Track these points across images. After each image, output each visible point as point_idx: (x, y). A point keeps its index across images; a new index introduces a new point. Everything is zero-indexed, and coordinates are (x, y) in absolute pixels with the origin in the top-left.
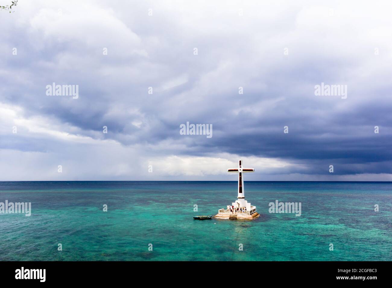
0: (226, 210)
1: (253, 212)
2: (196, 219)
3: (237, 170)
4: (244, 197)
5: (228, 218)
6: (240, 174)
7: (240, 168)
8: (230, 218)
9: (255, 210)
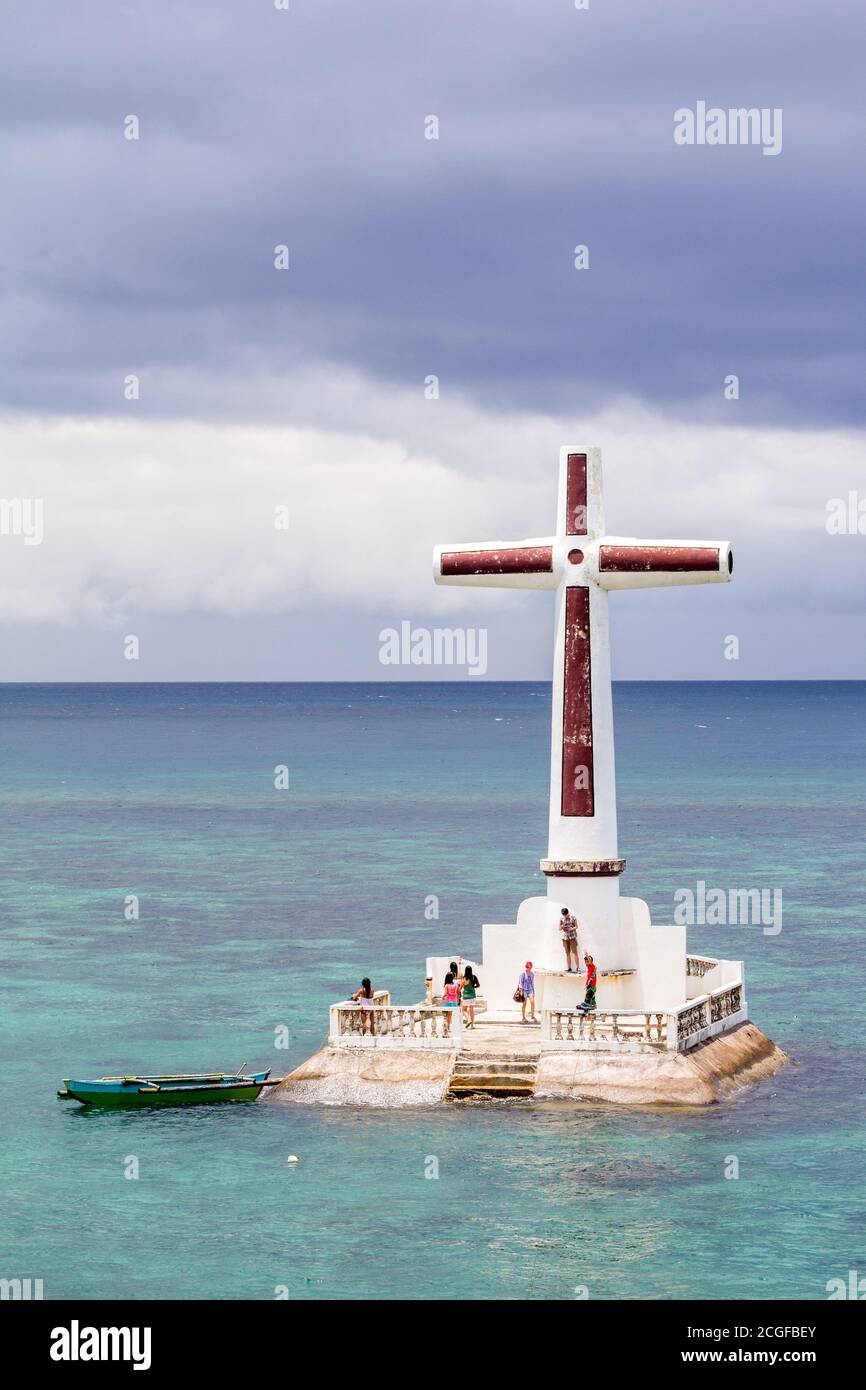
0: (418, 1007)
1: (713, 1029)
2: (88, 1102)
3: (543, 566)
4: (610, 854)
5: (436, 1092)
6: (579, 603)
7: (577, 542)
8: (461, 1095)
9: (734, 1006)
